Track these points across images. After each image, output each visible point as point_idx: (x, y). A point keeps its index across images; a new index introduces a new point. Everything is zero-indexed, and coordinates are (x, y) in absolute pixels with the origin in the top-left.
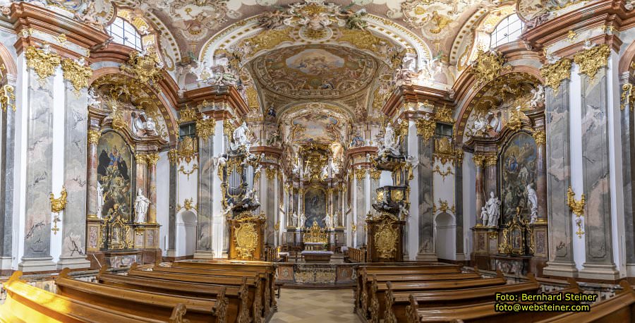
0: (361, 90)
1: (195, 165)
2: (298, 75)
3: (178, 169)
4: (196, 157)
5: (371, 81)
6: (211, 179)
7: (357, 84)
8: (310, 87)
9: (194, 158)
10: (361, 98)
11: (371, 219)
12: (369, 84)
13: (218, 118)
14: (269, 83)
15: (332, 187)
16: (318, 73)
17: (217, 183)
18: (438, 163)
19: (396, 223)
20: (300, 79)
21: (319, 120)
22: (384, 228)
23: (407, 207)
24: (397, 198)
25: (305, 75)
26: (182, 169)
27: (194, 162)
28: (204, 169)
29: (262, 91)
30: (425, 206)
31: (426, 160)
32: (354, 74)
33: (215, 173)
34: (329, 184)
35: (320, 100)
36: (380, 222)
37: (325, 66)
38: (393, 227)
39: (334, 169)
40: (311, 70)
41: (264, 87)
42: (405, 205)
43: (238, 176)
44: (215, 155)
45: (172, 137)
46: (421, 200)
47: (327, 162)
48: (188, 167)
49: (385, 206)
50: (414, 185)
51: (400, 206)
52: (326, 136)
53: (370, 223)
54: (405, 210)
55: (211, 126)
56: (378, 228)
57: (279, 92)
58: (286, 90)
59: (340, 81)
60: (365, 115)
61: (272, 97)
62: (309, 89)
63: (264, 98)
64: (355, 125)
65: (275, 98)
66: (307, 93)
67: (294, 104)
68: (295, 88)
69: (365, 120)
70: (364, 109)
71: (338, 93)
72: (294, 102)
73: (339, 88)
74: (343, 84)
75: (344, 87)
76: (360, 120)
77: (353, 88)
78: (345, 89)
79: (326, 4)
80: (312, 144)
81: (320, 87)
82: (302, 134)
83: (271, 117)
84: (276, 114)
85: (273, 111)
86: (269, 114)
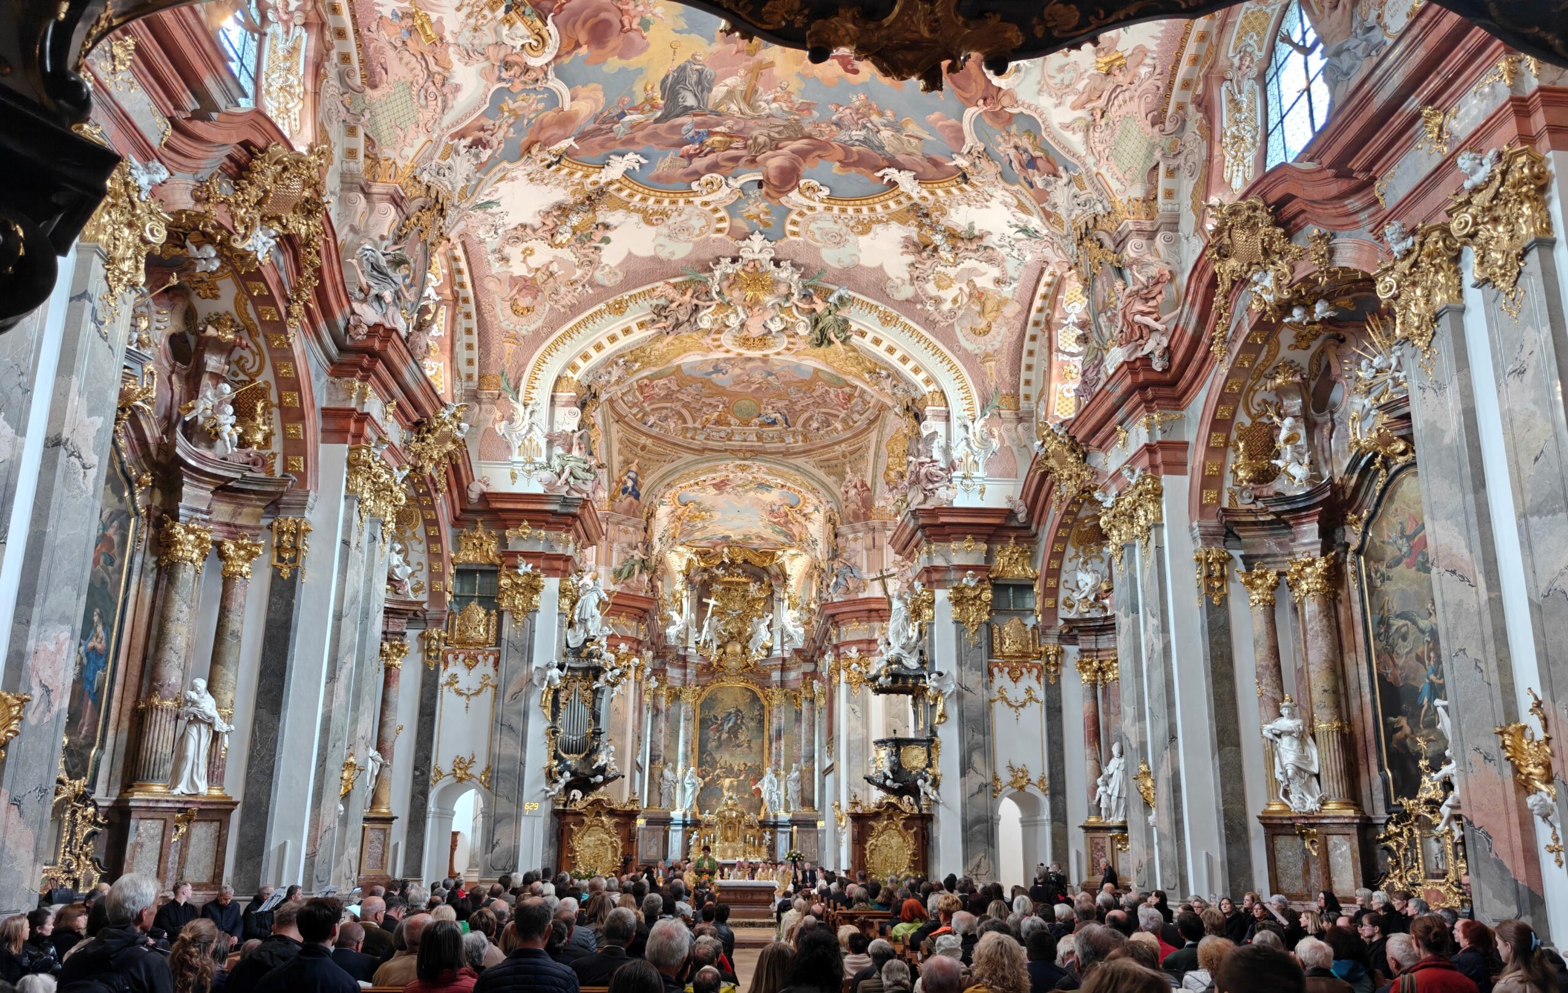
0: (855, 436)
1: (486, 677)
2: (705, 391)
3: (443, 678)
4: (491, 658)
5: (877, 417)
6: (525, 715)
7: (844, 421)
8: (733, 420)
9: (486, 659)
10: (857, 455)
11: (859, 810)
12: (872, 422)
13: (551, 572)
14: (635, 410)
15: (783, 684)
16: (754, 387)
17: (537, 725)
18: (1001, 680)
19: (912, 818)
20: (707, 401)
21: (752, 493)
22: (886, 828)
23: (935, 784)
24: (915, 764)
25: (721, 391)
26: (453, 679)
27: (485, 668)
28: (511, 690)
29: (615, 427)
30: (975, 780)
31: (974, 679)
32: (837, 396)
33: (534, 701)
34: (776, 676)
35: (755, 453)
36: (876, 816)
37: (770, 374)
38: (906, 827)
39: (790, 629)
40: (738, 381)
41: (620, 419)
42: (930, 778)
43: (584, 712)
44: (538, 662)
45: (436, 597)
46: (966, 767)
47: (770, 603)
48: (468, 679)
49: (888, 783)
50: (949, 736)
51: (920, 782)
52: (768, 533)
53: (857, 818)
54: (930, 790)
55: (534, 589)
56: (872, 828)
57: (655, 431)
58: (673, 425)
59: (805, 409)
60: (867, 503)
61: (636, 445)
62: (729, 425)
63: (616, 446)
64: (843, 529)
65: (643, 448)
66: (723, 434)
67: (688, 464)
68: (694, 421)
69: (867, 517)
70: (863, 485)
71: (800, 438)
72: (689, 457)
73: (804, 425)
74: (811, 418)
75: (815, 425)
76: (856, 517)
77: (836, 429)
78: (818, 429)
79: (777, 263)
80: (726, 550)
81: (756, 420)
82: (700, 525)
83: (628, 500)
84: (642, 492)
85: (635, 481)
86: (625, 491)
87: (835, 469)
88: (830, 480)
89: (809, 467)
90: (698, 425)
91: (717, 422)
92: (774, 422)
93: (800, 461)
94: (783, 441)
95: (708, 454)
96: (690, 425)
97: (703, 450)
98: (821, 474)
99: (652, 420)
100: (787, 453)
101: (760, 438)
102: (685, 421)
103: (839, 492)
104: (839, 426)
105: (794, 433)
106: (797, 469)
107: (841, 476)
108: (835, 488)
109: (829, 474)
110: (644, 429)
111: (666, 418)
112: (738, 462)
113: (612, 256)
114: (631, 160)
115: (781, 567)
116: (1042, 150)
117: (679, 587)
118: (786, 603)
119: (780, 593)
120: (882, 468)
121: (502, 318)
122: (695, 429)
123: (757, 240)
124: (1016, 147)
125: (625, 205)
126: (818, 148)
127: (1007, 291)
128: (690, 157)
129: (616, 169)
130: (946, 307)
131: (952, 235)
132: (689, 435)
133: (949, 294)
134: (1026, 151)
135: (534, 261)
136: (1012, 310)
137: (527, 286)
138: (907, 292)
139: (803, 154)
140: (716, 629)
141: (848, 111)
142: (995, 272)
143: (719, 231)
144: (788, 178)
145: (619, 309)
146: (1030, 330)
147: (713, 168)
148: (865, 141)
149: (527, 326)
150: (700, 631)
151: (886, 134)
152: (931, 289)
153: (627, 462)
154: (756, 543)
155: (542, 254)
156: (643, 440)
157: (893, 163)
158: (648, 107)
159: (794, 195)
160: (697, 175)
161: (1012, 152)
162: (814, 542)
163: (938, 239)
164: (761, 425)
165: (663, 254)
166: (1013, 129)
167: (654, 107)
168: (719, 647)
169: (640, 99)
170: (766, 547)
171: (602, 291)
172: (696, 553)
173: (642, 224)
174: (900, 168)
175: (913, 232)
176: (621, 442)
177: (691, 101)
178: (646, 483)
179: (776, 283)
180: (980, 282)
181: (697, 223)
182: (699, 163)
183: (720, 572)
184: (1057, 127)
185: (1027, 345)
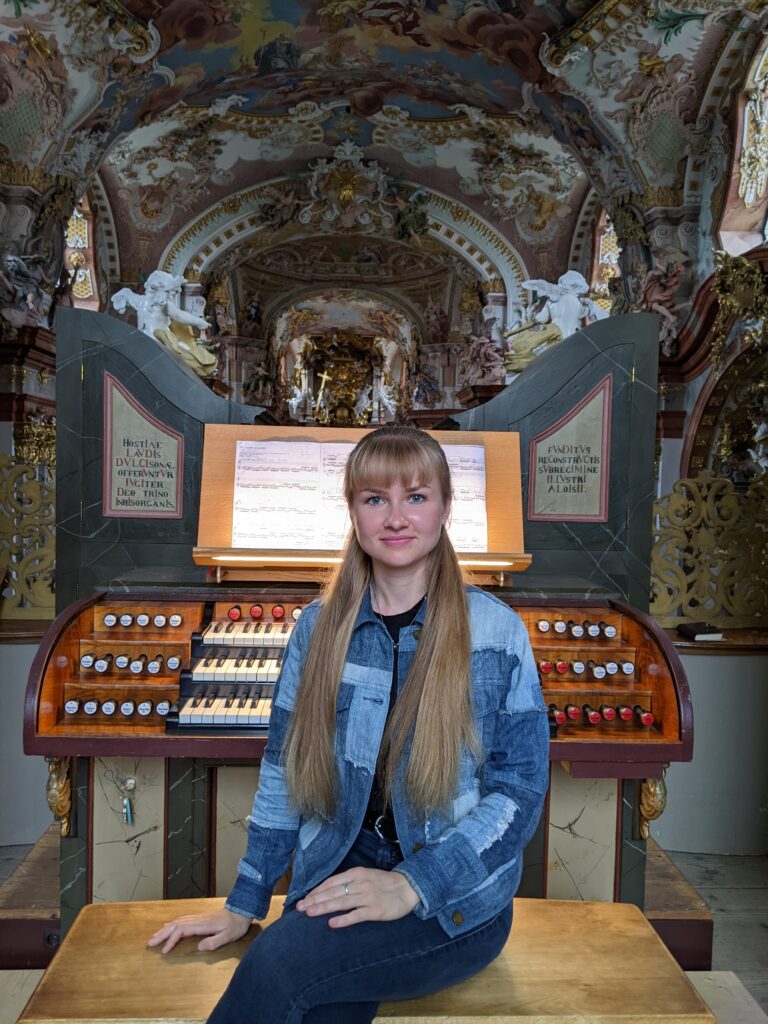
8: (335, 258)
10: (437, 289)
20: (314, 244)
35: (354, 283)
57: (272, 268)
58: (286, 264)
59: (394, 251)
60: (445, 327)
61: (257, 280)
62: (332, 261)
63: (240, 283)
64: (425, 348)
65: (263, 282)
66: (328, 268)
67: (299, 292)
68: (304, 259)
69: (444, 340)
70: (442, 312)
71: (391, 272)
72: (302, 287)
73: (394, 262)
74: (399, 257)
75: (403, 263)
76: (435, 339)
77: (420, 267)
78: (405, 266)
79: (365, 162)
80: (335, 336)
81: (355, 258)
82: (313, 323)
83: (251, 326)
84: (264, 317)
85: (258, 309)
86: (249, 318)
87: (419, 297)
88: (415, 307)
89: (398, 295)
90: (306, 262)
91: (323, 259)
92: (369, 259)
93: (391, 290)
94: (376, 273)
95: (316, 284)
96: (301, 262)
97: (311, 281)
98: (408, 301)
99: (269, 261)
100: (380, 283)
101: (358, 271)
102: (296, 260)
103: (422, 316)
104: (423, 266)
105: (386, 268)
106: (389, 295)
107: (424, 305)
108: (418, 312)
109: (415, 302)
110: (263, 268)
111: (281, 258)
112: (340, 289)
113: (224, 162)
114: (233, 99)
115: (379, 350)
116: (589, 126)
117: (298, 366)
118: (383, 379)
119: (376, 371)
120: (456, 300)
121: (138, 220)
122: (305, 265)
123: (348, 147)
124: (568, 118)
125: (232, 127)
126: (397, 87)
127: (560, 197)
128: (286, 93)
129: (221, 108)
130: (509, 204)
131: (517, 153)
132: (300, 270)
133: (511, 194)
134: (575, 123)
135: (157, 173)
136: (563, 212)
137: (155, 193)
138: (477, 189)
139: (386, 90)
140: (328, 399)
141: (422, 70)
142: (551, 181)
143: (315, 139)
144: (373, 104)
145: (233, 208)
146: (578, 229)
147: (304, 99)
148: (438, 87)
149: (157, 226)
150: (316, 399)
151: (455, 86)
152: (496, 189)
153: (250, 295)
154: (359, 332)
155: (164, 167)
156: (262, 276)
157: (462, 101)
158: (244, 72)
159: (379, 116)
160: (293, 104)
161: (564, 121)
162: (404, 340)
163: (503, 154)
164: (359, 261)
165: (268, 158)
166: (565, 105)
167: (249, 71)
168: (330, 412)
169: (237, 66)
170: (365, 334)
171: (218, 192)
172: (311, 339)
173: (248, 138)
174: (470, 105)
175: (481, 146)
176: (244, 280)
177: (282, 64)
178: (267, 309)
179: (365, 182)
180: (538, 188)
181: (295, 135)
182: (291, 96)
183: (331, 353)
184: (602, 115)
185: (575, 241)
